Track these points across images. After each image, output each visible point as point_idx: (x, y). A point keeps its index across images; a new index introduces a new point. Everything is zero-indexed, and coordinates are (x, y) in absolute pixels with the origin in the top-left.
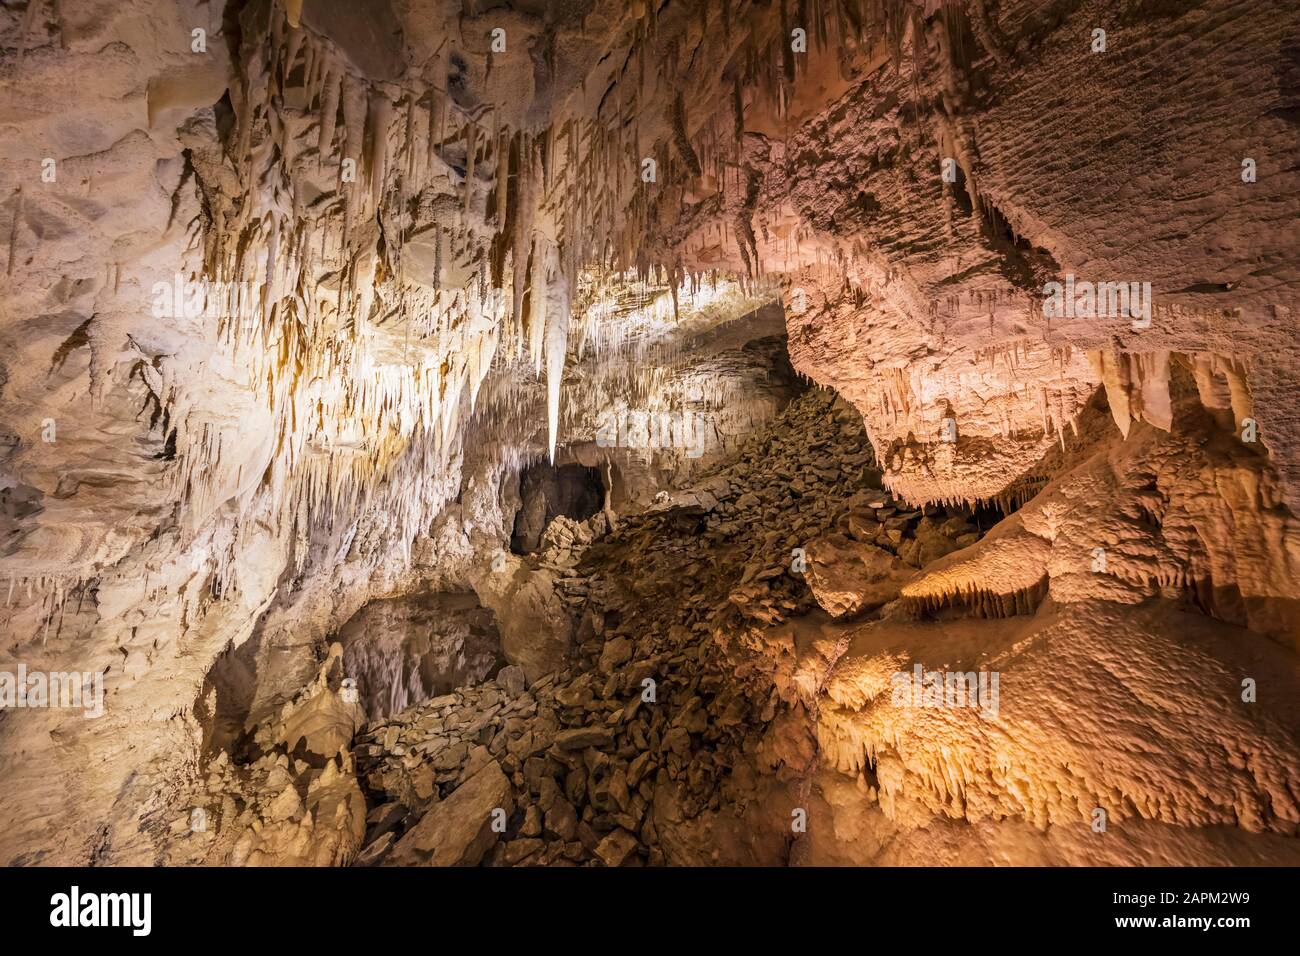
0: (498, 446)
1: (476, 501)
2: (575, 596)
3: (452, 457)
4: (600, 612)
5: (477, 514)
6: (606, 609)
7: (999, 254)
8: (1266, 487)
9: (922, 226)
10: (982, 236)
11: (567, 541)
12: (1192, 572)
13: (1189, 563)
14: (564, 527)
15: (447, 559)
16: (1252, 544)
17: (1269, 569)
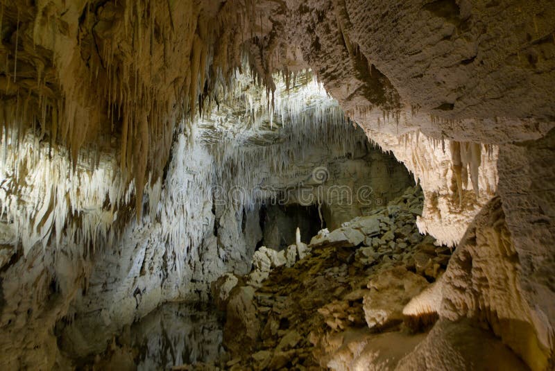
1: (226, 234)
2: (265, 306)
3: (205, 203)
4: (278, 319)
5: (227, 244)
6: (280, 317)
7: (364, 81)
8: (505, 241)
9: (334, 63)
10: (355, 70)
11: (266, 265)
12: (483, 300)
13: (481, 293)
14: (265, 255)
15: (210, 275)
16: (501, 281)
17: (509, 298)
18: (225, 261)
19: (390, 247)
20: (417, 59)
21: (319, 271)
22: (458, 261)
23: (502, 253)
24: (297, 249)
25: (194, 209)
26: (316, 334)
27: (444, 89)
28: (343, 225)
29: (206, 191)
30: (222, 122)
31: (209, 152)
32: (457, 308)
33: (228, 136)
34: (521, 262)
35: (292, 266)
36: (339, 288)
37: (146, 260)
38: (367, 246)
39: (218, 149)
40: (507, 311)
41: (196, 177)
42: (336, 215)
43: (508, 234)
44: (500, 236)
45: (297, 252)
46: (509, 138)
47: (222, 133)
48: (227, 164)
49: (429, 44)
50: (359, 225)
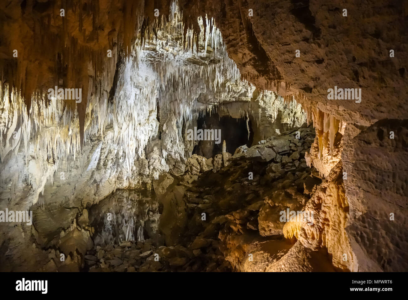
0: (178, 104)
1: (168, 138)
2: (192, 203)
3: (151, 112)
5: (169, 147)
7: (254, 54)
8: (342, 196)
9: (234, 32)
10: (248, 44)
11: (196, 170)
12: (325, 234)
13: (323, 229)
14: (196, 162)
15: (154, 171)
16: (336, 224)
17: (340, 237)
18: (167, 161)
19: (295, 165)
20: (288, 49)
21: (237, 179)
22: (313, 202)
23: (339, 204)
24: (223, 158)
25: (141, 117)
26: (223, 233)
27: (307, 76)
28: (259, 143)
29: (151, 102)
30: (163, 46)
31: (154, 69)
32: (308, 236)
33: (169, 57)
34: (350, 213)
35: (218, 172)
36: (251, 195)
37: (102, 157)
38: (277, 162)
39: (161, 68)
40: (337, 245)
41: (142, 91)
42: (261, 128)
43: (344, 192)
44: (338, 192)
45: (223, 160)
46: (352, 120)
47: (163, 55)
48: (169, 80)
49: (295, 41)
50: (272, 144)
